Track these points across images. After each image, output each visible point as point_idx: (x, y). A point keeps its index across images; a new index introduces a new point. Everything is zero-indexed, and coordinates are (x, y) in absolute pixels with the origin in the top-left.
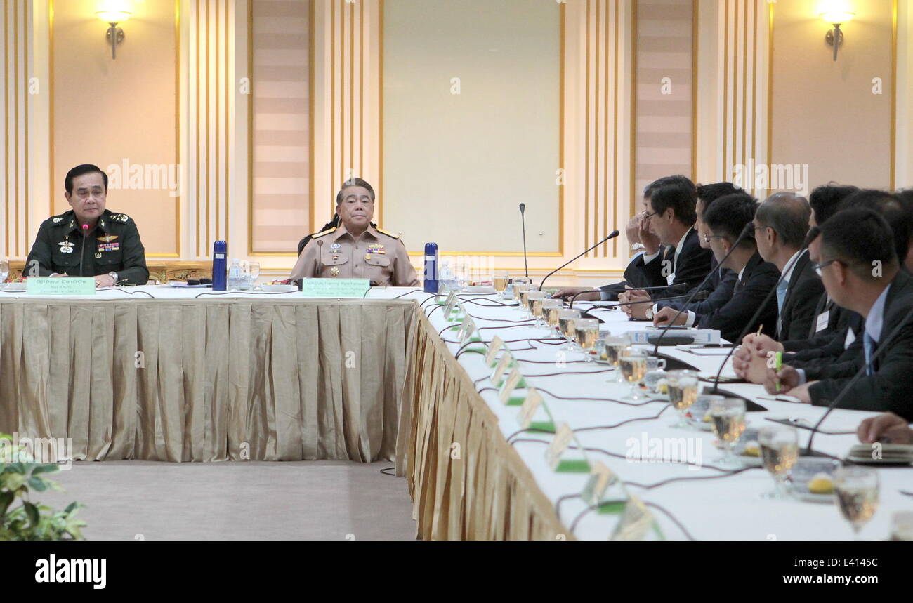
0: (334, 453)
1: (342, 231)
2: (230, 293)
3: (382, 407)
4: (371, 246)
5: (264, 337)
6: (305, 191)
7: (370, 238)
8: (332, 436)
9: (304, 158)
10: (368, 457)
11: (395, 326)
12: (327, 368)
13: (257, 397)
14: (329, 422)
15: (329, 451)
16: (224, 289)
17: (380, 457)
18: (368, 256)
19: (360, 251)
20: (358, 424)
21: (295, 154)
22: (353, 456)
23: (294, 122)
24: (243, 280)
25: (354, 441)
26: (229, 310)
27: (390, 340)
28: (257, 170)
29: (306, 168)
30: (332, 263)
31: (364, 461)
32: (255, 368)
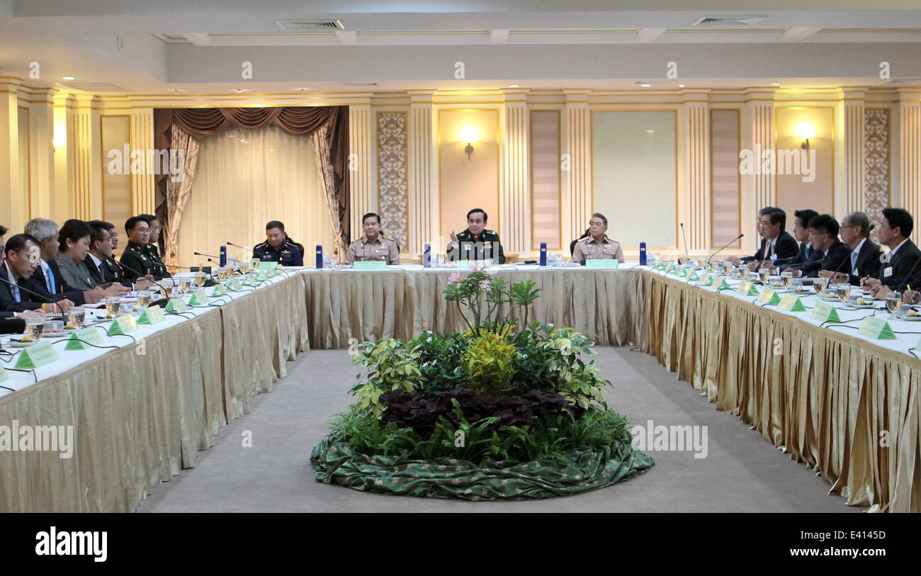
0: (602, 341)
1: (591, 239)
2: (549, 267)
3: (625, 319)
4: (606, 246)
5: (570, 288)
6: (557, 220)
7: (605, 242)
8: (602, 334)
9: (557, 205)
10: (620, 344)
11: (631, 281)
12: (599, 301)
13: (566, 316)
14: (600, 327)
15: (600, 341)
16: (545, 265)
17: (624, 344)
18: (605, 250)
19: (601, 248)
20: (615, 328)
21: (553, 203)
22: (612, 343)
23: (551, 188)
24: (555, 261)
25: (613, 336)
26: (552, 275)
27: (629, 287)
28: (535, 211)
29: (558, 209)
30: (588, 253)
31: (618, 345)
32: (566, 303)
